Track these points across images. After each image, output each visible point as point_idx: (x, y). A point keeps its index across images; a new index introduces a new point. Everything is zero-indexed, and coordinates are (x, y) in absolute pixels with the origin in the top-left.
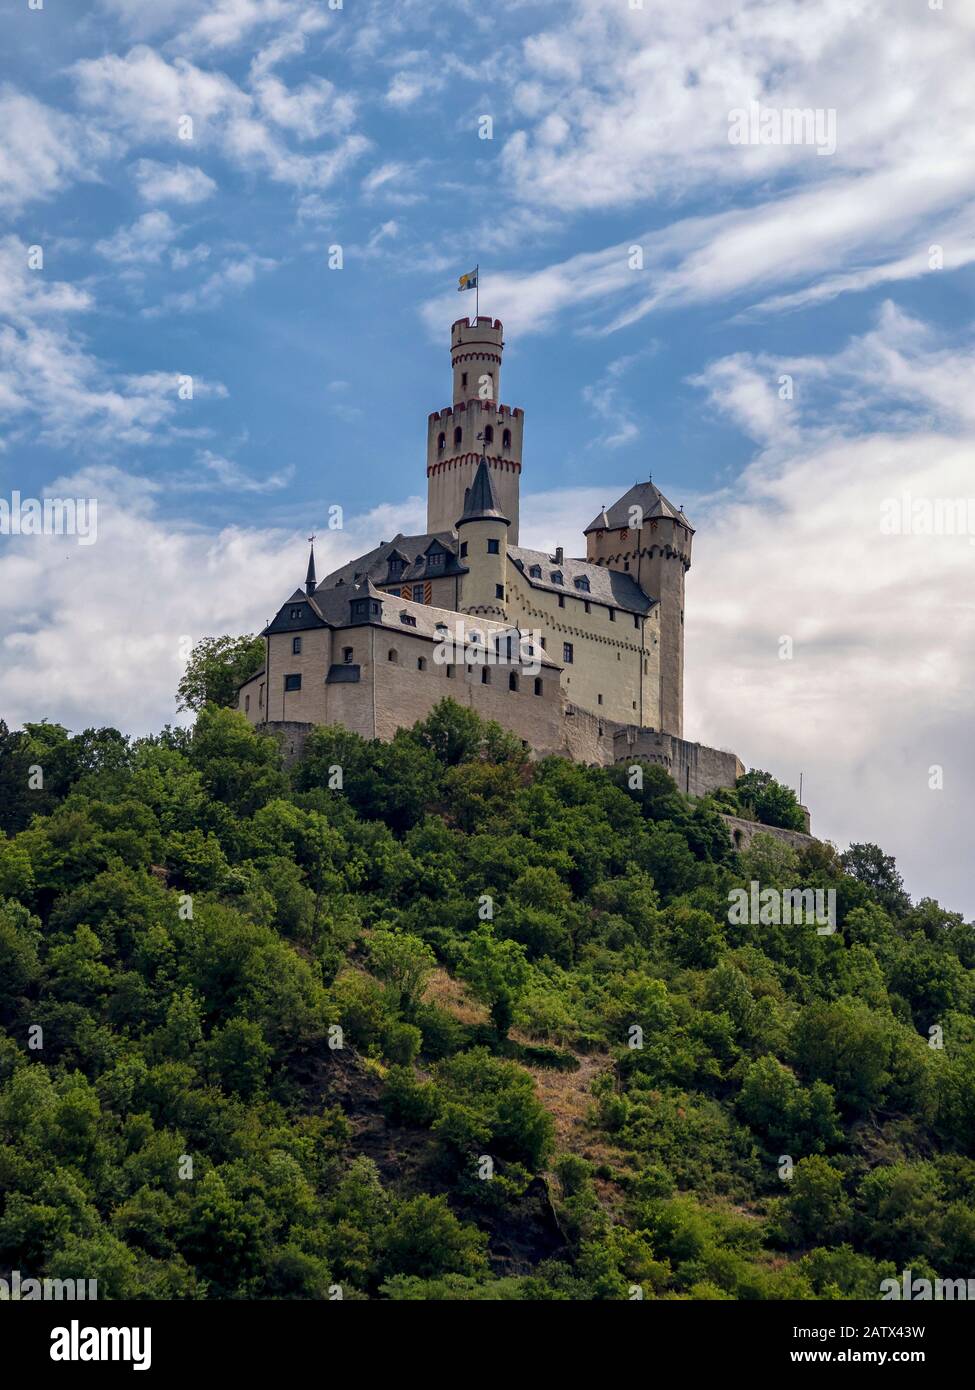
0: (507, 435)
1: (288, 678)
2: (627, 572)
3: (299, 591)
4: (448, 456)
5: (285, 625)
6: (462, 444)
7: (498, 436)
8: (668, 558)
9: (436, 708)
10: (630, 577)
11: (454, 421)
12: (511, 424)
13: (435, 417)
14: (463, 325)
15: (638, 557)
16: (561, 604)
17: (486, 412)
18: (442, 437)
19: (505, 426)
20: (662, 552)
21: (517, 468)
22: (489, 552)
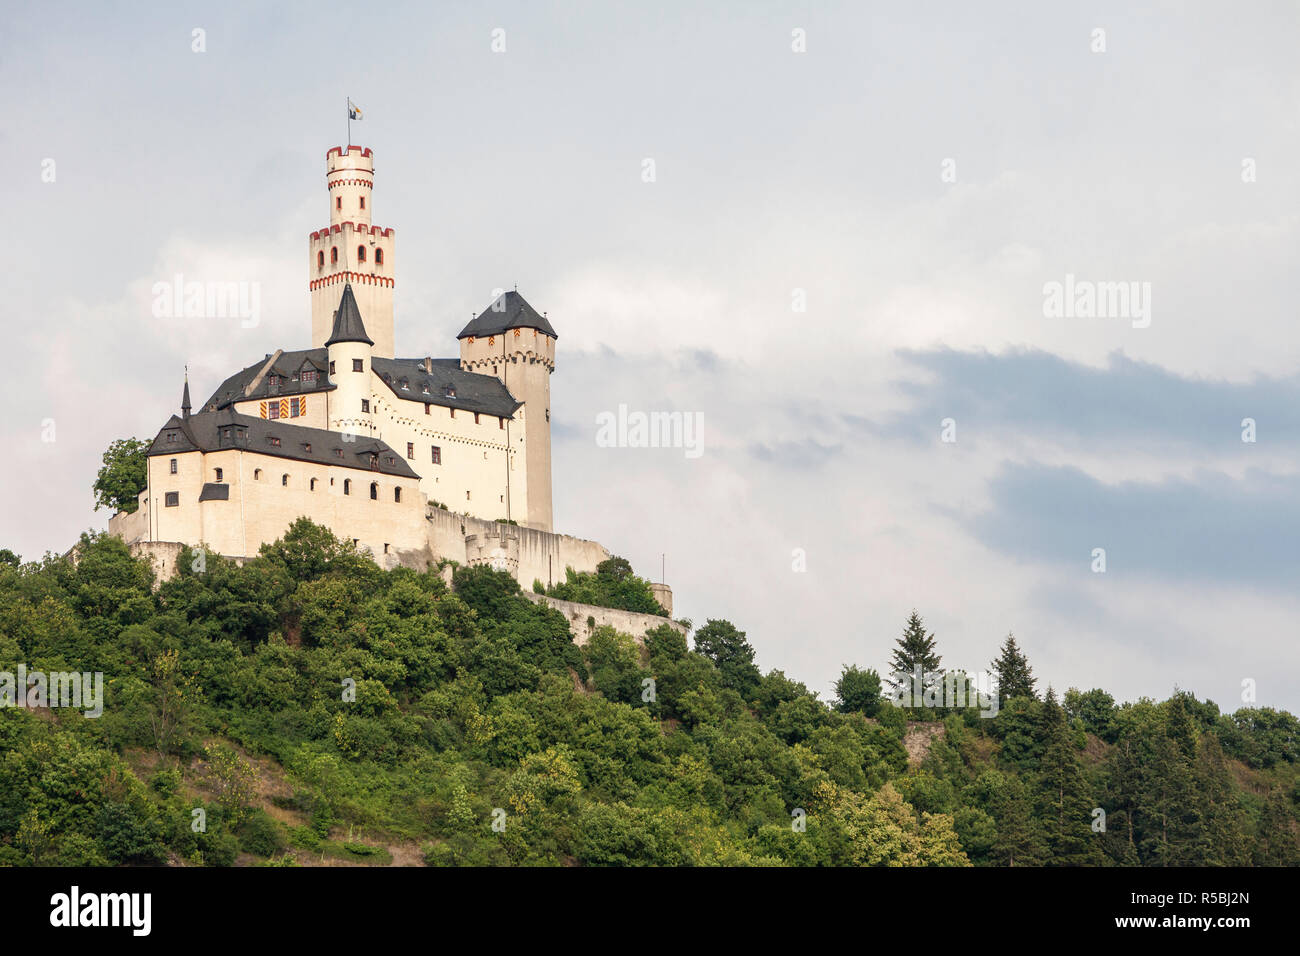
0: (379, 252)
1: (167, 495)
2: (495, 376)
3: (174, 418)
4: (328, 271)
5: (163, 448)
6: (338, 263)
7: (370, 254)
8: (531, 363)
9: (292, 526)
10: (497, 380)
11: (331, 240)
12: (382, 243)
13: (316, 236)
14: (336, 153)
15: (504, 361)
16: (427, 412)
17: (358, 234)
18: (321, 254)
19: (377, 246)
20: (524, 358)
21: (390, 282)
22: (354, 370)
